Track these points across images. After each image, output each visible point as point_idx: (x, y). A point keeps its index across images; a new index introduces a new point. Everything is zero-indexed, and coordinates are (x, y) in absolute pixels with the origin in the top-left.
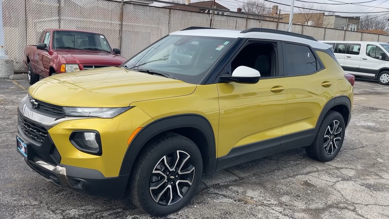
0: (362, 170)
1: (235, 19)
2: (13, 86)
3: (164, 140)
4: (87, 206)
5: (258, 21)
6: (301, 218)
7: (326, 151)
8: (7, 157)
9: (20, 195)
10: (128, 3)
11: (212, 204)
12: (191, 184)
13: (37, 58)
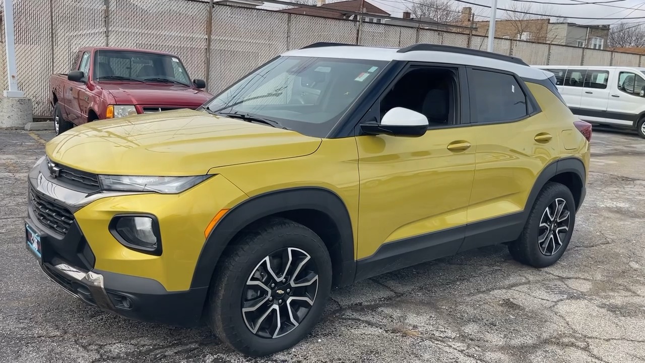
0: (604, 281)
1: (398, 29)
2: (31, 141)
3: (266, 230)
4: (141, 338)
5: (436, 33)
6: (496, 362)
7: (543, 249)
8: (14, 257)
9: (32, 320)
10: (219, 5)
11: (347, 337)
12: (311, 303)
13: (69, 95)
